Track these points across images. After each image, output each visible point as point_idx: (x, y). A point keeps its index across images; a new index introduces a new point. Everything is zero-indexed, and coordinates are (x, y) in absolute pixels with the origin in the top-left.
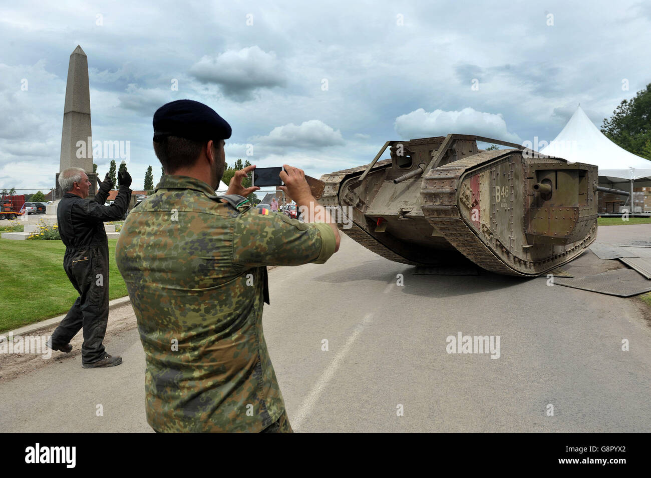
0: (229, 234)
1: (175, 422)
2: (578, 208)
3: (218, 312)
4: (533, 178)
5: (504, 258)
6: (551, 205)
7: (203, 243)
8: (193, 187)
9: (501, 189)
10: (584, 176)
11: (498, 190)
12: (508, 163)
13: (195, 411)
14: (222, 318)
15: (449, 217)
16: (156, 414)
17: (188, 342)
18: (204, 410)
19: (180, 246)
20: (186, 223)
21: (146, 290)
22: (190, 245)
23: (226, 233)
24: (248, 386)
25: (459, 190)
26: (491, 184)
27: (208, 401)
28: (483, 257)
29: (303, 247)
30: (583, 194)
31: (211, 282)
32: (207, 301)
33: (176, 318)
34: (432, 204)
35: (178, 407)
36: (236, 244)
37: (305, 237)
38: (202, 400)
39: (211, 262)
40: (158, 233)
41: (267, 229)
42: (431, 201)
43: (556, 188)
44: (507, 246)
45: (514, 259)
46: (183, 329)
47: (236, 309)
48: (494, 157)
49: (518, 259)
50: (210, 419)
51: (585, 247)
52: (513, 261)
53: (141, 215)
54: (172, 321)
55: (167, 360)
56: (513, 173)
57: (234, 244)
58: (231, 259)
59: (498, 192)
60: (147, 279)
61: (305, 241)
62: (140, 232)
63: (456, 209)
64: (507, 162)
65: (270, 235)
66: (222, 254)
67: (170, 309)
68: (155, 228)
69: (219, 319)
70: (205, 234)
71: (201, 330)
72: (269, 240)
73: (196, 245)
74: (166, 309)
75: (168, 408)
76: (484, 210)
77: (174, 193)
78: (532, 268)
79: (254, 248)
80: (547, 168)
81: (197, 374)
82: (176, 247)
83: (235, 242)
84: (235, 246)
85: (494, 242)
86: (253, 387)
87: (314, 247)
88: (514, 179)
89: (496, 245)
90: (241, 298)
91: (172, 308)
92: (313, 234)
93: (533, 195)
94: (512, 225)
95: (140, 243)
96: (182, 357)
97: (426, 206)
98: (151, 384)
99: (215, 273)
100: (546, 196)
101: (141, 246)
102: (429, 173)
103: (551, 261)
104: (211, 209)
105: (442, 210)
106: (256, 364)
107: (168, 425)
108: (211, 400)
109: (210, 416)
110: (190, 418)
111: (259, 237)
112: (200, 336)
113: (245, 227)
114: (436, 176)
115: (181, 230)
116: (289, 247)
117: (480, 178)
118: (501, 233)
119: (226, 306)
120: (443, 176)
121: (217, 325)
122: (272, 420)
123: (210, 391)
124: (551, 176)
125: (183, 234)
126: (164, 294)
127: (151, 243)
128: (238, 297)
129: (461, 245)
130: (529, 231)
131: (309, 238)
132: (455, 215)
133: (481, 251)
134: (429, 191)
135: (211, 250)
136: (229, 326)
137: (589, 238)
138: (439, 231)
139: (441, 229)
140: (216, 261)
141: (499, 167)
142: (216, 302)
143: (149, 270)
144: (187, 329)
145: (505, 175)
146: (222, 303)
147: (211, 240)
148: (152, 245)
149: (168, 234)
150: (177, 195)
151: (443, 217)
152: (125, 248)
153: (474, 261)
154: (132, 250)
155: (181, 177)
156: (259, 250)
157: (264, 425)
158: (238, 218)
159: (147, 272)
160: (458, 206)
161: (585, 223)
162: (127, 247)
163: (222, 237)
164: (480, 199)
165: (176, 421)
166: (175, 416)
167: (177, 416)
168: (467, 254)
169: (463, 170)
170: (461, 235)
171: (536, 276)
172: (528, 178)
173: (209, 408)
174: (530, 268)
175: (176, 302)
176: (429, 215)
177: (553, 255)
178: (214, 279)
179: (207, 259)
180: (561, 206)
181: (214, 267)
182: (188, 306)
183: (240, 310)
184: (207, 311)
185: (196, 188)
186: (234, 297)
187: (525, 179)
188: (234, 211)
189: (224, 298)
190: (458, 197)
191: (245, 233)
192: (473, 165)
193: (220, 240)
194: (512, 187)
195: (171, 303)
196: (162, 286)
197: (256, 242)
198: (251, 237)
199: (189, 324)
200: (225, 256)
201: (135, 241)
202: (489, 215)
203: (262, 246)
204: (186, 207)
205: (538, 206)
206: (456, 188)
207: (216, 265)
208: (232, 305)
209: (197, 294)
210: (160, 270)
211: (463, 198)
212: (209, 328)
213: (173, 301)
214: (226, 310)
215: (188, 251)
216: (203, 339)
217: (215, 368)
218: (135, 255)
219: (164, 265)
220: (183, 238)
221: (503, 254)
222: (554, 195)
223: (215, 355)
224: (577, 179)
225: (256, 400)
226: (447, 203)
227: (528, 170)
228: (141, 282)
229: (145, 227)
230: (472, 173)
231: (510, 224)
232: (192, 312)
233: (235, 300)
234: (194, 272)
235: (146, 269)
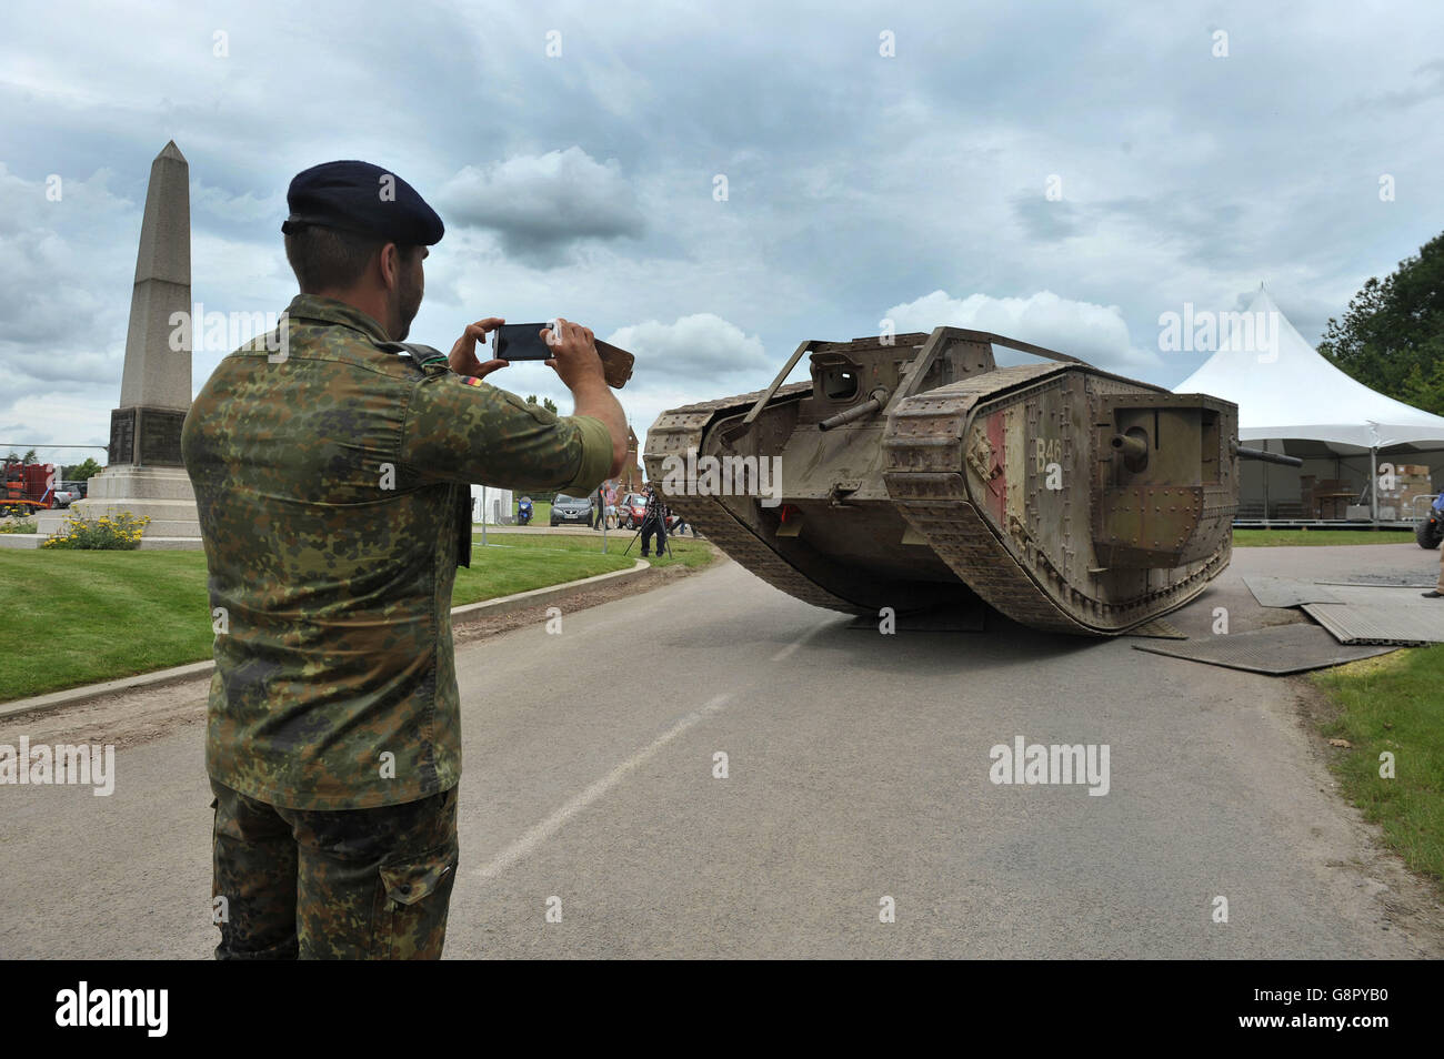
0: (398, 409)
1: (253, 763)
2: (1201, 489)
3: (360, 553)
4: (1108, 425)
5: (1053, 592)
6: (1147, 483)
7: (345, 419)
8: (349, 323)
9: (1047, 444)
10: (1211, 425)
11: (1041, 446)
12: (1059, 392)
13: (293, 741)
14: (365, 568)
15: (942, 497)
16: (221, 750)
17: (298, 607)
18: (310, 740)
19: (302, 421)
20: (323, 380)
21: (229, 501)
22: (321, 419)
23: (394, 407)
24: (405, 710)
25: (966, 441)
26: (1026, 433)
27: (323, 722)
28: (1011, 588)
29: (542, 453)
30: (1210, 461)
31: (352, 492)
32: (339, 531)
33: (280, 558)
34: (907, 469)
35: (262, 733)
36: (410, 427)
37: (548, 437)
38: (311, 720)
39: (357, 454)
40: (268, 396)
41: (472, 409)
42: (906, 464)
43: (1157, 448)
44: (1059, 566)
45: (1073, 595)
46: (291, 580)
47: (395, 555)
48: (1034, 376)
49: (1081, 595)
50: (321, 759)
51: (1209, 579)
52: (1069, 600)
53: (242, 363)
54: (272, 563)
55: (256, 642)
56: (1070, 413)
57: (405, 429)
58: (395, 455)
59: (1041, 450)
60: (235, 480)
61: (548, 443)
62: (234, 392)
63: (959, 482)
64: (1059, 390)
65: (477, 421)
66: (379, 443)
67: (270, 539)
68: (265, 386)
69: (360, 568)
70: (353, 404)
71: (323, 585)
72: (474, 430)
73: (334, 420)
74: (262, 539)
75: (245, 736)
76: (1014, 487)
77: (309, 328)
78: (1108, 616)
79: (444, 440)
80: (1137, 405)
81: (309, 670)
82: (296, 422)
83: (408, 424)
84: (407, 432)
85: (1033, 556)
86: (412, 712)
87: (564, 458)
88: (1072, 426)
89: (1038, 563)
90: (406, 534)
91: (274, 539)
92: (566, 433)
93: (1110, 461)
94: (1068, 524)
95: (231, 411)
96: (286, 636)
97: (895, 475)
98: (219, 694)
99: (361, 477)
100: (1135, 463)
101: (232, 417)
102: (900, 405)
103: (1144, 605)
104: (374, 361)
105: (928, 483)
106: (427, 671)
107: (241, 769)
108: (329, 722)
109: (320, 752)
110: (281, 754)
111: (455, 422)
112: (321, 598)
113: (431, 400)
114: (916, 410)
115: (311, 392)
116: (513, 448)
117: (1007, 419)
118: (1048, 538)
119: (376, 544)
120: (931, 410)
121: (354, 580)
122: (441, 785)
123: (329, 706)
124: (1146, 422)
125: (314, 399)
126: (263, 509)
127: (252, 412)
128: (402, 532)
129: (965, 561)
130: (1103, 537)
131: (556, 439)
132: (957, 493)
133: (1007, 575)
134: (901, 441)
135: (361, 432)
136: (379, 587)
137: (1217, 559)
138: (920, 532)
139: (926, 526)
140: (367, 455)
141: (1043, 398)
142: (357, 535)
143: (240, 462)
144: (296, 581)
145: (1053, 415)
146: (369, 538)
147: (363, 415)
148: (253, 415)
149: (286, 398)
150: (315, 332)
151: (932, 498)
152: (203, 419)
153: (990, 600)
154: (213, 424)
155: (329, 302)
156: (453, 446)
157: (423, 789)
158: (420, 383)
159: (236, 465)
160: (962, 473)
161: (1213, 522)
162: (206, 417)
163: (384, 412)
164: (1007, 463)
165: (256, 760)
166: (253, 750)
167: (259, 752)
168: (977, 583)
169: (974, 399)
170: (967, 540)
171: (1116, 634)
172: (1099, 425)
173: (322, 736)
174: (1103, 616)
175: (281, 526)
176: (900, 494)
177: (1147, 593)
178: (359, 488)
179: (351, 448)
180: (1165, 484)
181: (360, 465)
182: (303, 535)
183: (404, 558)
184: (339, 549)
185: (353, 326)
186: (394, 530)
187: (1093, 426)
188: (415, 371)
189: (374, 529)
190: (963, 455)
191: (428, 410)
192: (993, 390)
193: (380, 418)
194: (1068, 443)
195: (273, 528)
196: (259, 493)
197: (447, 431)
198: (441, 421)
199: (303, 571)
200: (385, 447)
201: (222, 407)
202: (1023, 500)
203: (459, 440)
204: (328, 352)
205: (1118, 485)
206: (959, 435)
207: (364, 461)
208: (388, 546)
209: (321, 514)
210: (261, 463)
211: (972, 459)
212: (340, 583)
213: (277, 524)
214: (376, 553)
215: (317, 429)
216: (326, 605)
217: (345, 661)
218: (218, 431)
219: (268, 453)
220: (311, 405)
221: (1050, 584)
222: (1152, 461)
223: (346, 638)
224: (1199, 429)
225: (415, 740)
226: (940, 468)
227: (1099, 409)
228: (224, 484)
229: (247, 384)
230: (992, 405)
231: (1064, 521)
232: (309, 548)
233: (394, 537)
234: (322, 470)
235: (234, 460)
